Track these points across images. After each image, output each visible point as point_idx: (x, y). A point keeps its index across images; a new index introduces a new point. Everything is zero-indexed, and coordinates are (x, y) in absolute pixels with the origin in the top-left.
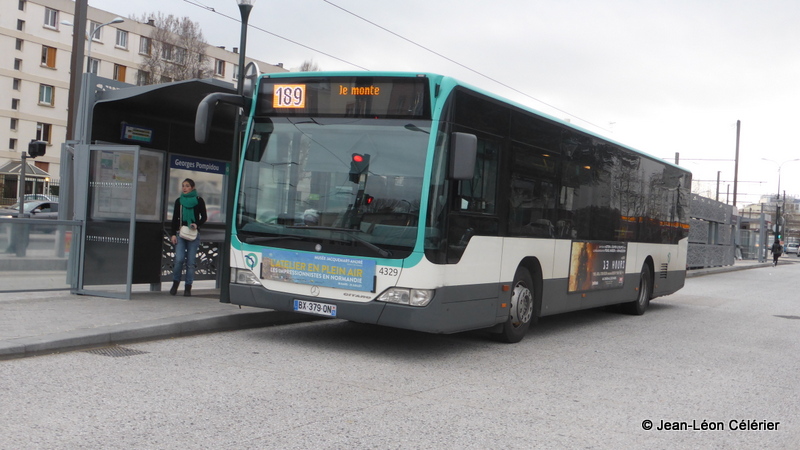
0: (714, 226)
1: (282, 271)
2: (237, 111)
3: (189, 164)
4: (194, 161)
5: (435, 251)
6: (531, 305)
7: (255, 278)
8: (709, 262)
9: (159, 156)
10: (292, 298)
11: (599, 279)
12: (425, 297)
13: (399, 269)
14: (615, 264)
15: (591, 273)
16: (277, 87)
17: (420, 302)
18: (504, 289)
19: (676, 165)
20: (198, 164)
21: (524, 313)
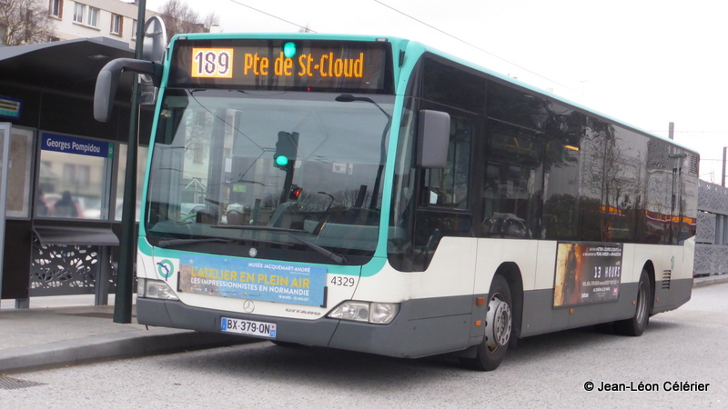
0: (722, 220)
1: (205, 282)
2: (135, 78)
3: (64, 145)
4: (69, 140)
5: (400, 257)
6: (510, 323)
7: (170, 290)
8: (716, 267)
9: (27, 134)
10: (219, 315)
11: (590, 290)
12: (387, 313)
13: (356, 278)
14: (610, 271)
15: (580, 283)
16: (196, 52)
17: (381, 319)
18: (478, 302)
19: (670, 140)
20: (74, 144)
21: (502, 333)
